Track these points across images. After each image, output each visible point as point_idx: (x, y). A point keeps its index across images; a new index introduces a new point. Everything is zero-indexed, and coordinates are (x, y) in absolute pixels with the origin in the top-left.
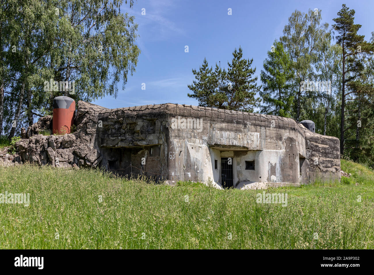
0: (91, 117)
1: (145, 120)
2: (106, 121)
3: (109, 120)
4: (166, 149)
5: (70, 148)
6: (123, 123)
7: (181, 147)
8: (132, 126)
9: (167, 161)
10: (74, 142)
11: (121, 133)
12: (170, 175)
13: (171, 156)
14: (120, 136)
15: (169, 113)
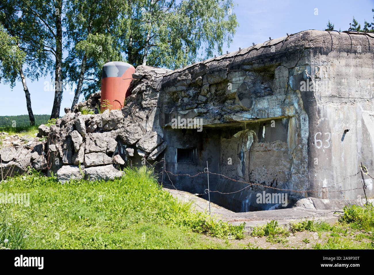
0: (150, 83)
1: (249, 71)
2: (174, 85)
3: (179, 84)
4: (305, 127)
5: (113, 131)
6: (202, 84)
7: (347, 120)
8: (220, 87)
9: (308, 154)
10: (119, 121)
11: (200, 102)
12: (318, 187)
13: (318, 143)
14: (196, 108)
15: (312, 46)
